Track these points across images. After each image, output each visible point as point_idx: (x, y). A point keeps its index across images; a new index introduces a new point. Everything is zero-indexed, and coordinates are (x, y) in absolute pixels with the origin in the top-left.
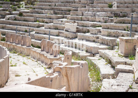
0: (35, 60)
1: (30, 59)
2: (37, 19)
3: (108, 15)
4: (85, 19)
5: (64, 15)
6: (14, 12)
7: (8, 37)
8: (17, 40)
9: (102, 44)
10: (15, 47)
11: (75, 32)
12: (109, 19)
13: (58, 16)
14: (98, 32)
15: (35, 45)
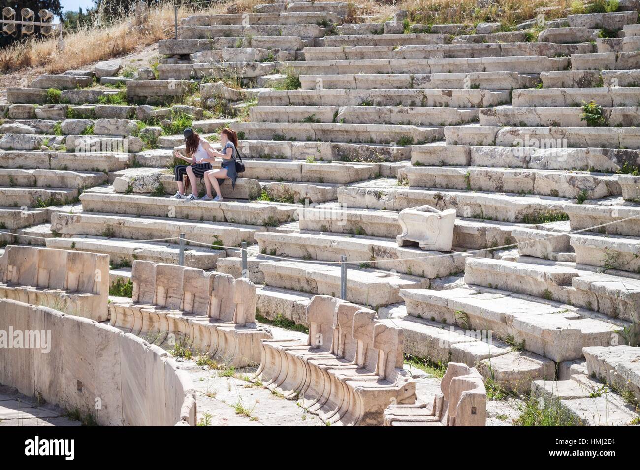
0: (286, 394)
1: (258, 384)
2: (261, 184)
3: (591, 164)
4: (484, 182)
5: (380, 160)
6: (148, 153)
7: (146, 281)
8: (188, 297)
9: (586, 313)
10: (182, 328)
11: (449, 248)
12: (597, 182)
13: (357, 170)
14: (557, 250)
15: (268, 313)
